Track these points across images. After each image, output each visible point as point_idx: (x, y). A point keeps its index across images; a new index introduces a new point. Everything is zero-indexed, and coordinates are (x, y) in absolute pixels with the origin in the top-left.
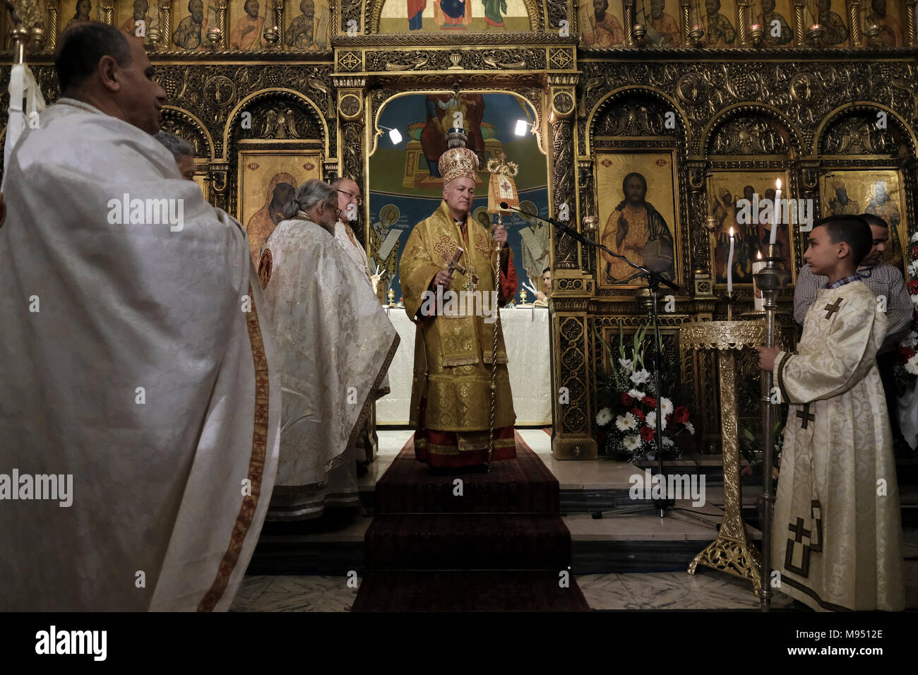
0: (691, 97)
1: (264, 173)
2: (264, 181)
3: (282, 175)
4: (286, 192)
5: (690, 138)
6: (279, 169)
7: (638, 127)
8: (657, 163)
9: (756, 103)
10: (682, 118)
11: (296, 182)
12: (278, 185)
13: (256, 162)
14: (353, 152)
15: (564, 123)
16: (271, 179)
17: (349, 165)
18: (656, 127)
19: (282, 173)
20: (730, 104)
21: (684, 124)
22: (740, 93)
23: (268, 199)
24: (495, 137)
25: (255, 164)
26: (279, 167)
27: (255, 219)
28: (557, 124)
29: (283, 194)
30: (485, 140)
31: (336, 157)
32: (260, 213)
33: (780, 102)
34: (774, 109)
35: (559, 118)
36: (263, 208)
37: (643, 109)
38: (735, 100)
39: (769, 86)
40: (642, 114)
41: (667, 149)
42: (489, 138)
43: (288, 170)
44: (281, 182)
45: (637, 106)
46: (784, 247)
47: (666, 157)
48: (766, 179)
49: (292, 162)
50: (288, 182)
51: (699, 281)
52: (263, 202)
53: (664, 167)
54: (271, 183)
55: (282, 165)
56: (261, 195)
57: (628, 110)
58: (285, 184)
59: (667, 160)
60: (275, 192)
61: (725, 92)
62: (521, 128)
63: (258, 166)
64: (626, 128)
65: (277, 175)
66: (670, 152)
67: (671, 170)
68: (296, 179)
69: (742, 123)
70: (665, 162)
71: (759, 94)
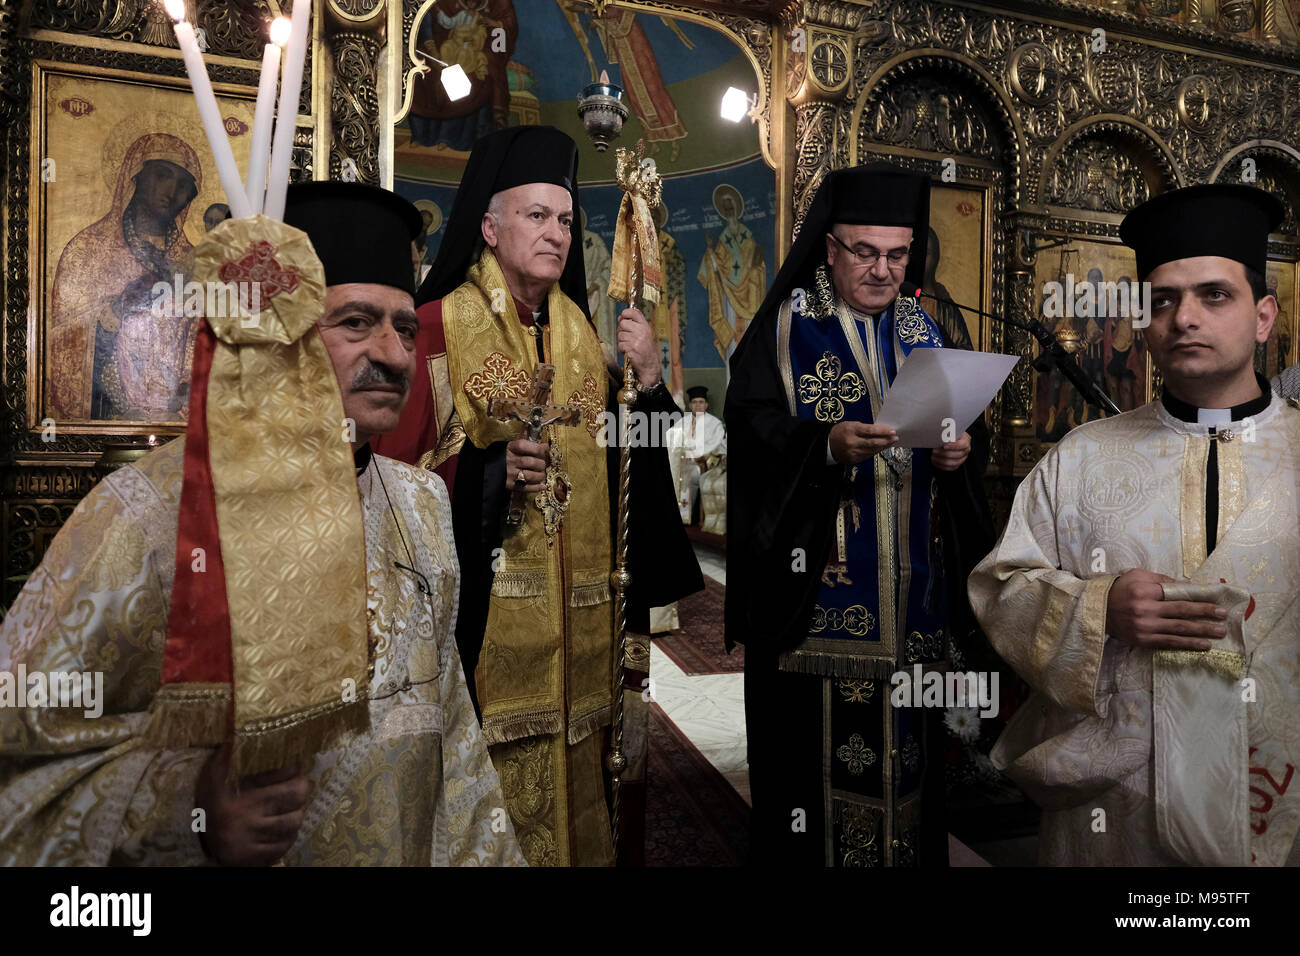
0: (1034, 90)
1: (107, 127)
2: (108, 148)
3: (162, 141)
4: (170, 183)
5: (1025, 169)
6: (152, 124)
7: (933, 134)
8: (959, 208)
9: (1127, 119)
10: (1014, 128)
11: (197, 160)
12: (148, 164)
13: (85, 96)
14: (358, 108)
15: (826, 108)
16: (128, 145)
17: (350, 141)
18: (962, 138)
19: (159, 135)
20: (1089, 114)
21: (1017, 140)
22: (1106, 95)
23: (118, 196)
24: (529, 90)
25: (82, 101)
26: (152, 118)
27: (81, 244)
28: (811, 108)
29: (161, 189)
30: (512, 93)
31: (309, 114)
32: (95, 231)
33: (1161, 123)
34: (1152, 133)
35: (815, 96)
36: (106, 218)
37: (945, 100)
38: (1097, 107)
39: (1146, 90)
40: (941, 110)
41: (978, 183)
42: (520, 90)
43: (177, 129)
44: (155, 156)
45: (933, 91)
46: (1137, 382)
47: (973, 199)
48: (1120, 258)
49: (187, 109)
50: (177, 158)
51: (1022, 441)
52: (105, 203)
53: (970, 217)
54: (130, 155)
55: (160, 114)
56: (100, 185)
57: (918, 96)
58: (169, 162)
59: (975, 205)
60: (139, 180)
61: (1083, 89)
62: (734, 106)
63: (90, 109)
64: (911, 132)
65: (147, 138)
66: (981, 190)
67: (979, 225)
68: (199, 154)
69: (1092, 151)
70: (972, 209)
71: (1131, 102)
